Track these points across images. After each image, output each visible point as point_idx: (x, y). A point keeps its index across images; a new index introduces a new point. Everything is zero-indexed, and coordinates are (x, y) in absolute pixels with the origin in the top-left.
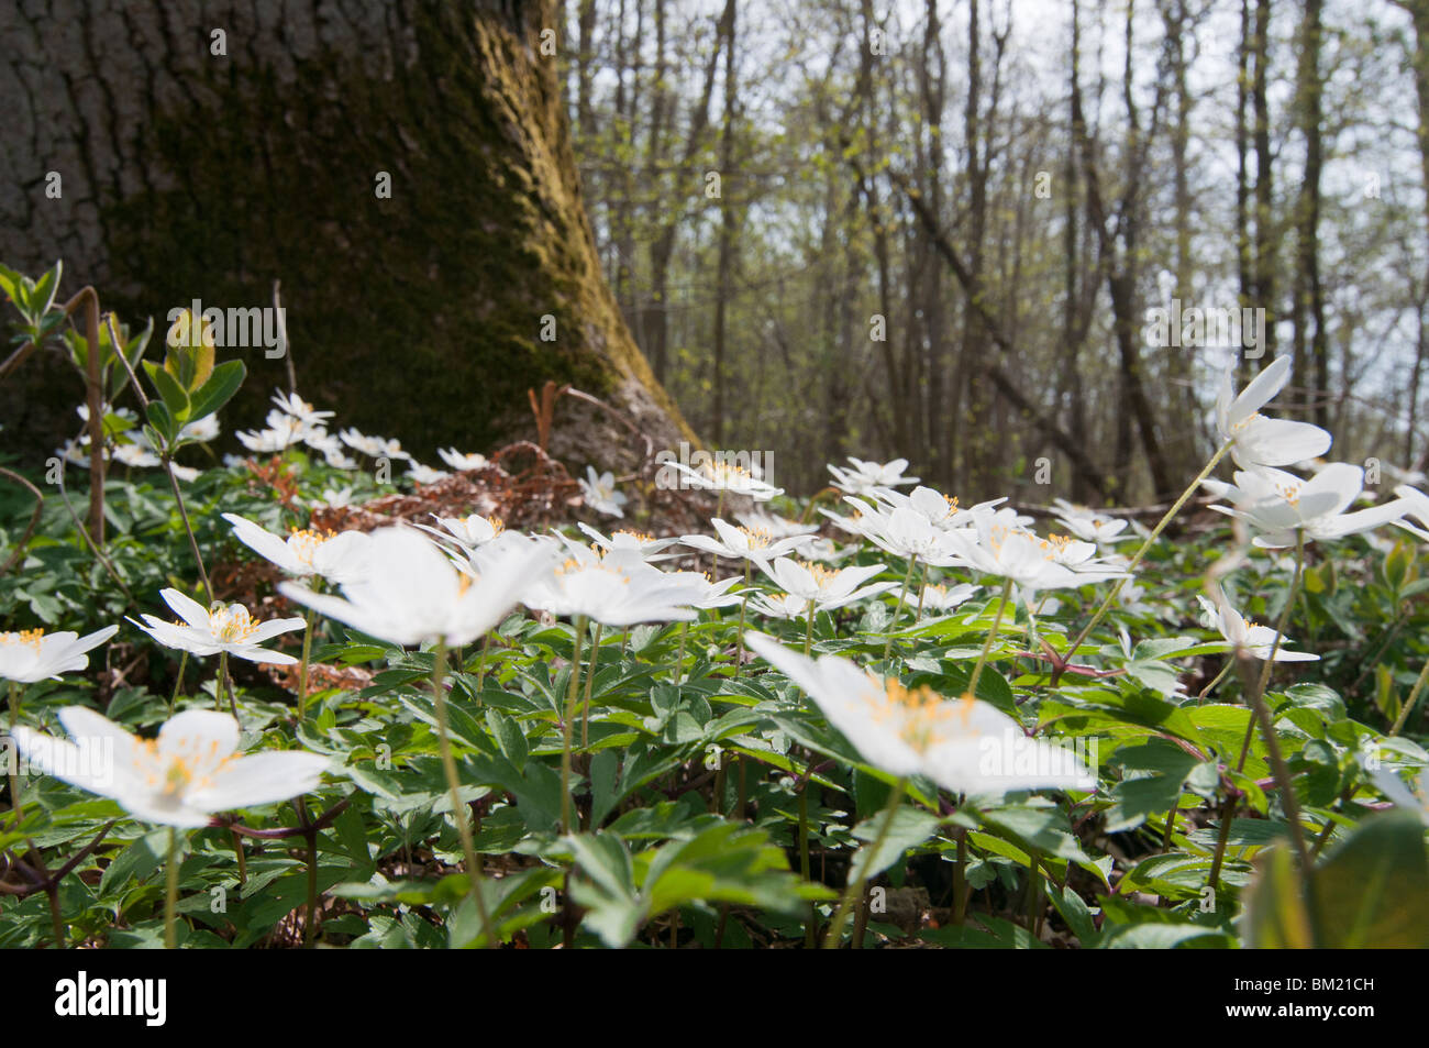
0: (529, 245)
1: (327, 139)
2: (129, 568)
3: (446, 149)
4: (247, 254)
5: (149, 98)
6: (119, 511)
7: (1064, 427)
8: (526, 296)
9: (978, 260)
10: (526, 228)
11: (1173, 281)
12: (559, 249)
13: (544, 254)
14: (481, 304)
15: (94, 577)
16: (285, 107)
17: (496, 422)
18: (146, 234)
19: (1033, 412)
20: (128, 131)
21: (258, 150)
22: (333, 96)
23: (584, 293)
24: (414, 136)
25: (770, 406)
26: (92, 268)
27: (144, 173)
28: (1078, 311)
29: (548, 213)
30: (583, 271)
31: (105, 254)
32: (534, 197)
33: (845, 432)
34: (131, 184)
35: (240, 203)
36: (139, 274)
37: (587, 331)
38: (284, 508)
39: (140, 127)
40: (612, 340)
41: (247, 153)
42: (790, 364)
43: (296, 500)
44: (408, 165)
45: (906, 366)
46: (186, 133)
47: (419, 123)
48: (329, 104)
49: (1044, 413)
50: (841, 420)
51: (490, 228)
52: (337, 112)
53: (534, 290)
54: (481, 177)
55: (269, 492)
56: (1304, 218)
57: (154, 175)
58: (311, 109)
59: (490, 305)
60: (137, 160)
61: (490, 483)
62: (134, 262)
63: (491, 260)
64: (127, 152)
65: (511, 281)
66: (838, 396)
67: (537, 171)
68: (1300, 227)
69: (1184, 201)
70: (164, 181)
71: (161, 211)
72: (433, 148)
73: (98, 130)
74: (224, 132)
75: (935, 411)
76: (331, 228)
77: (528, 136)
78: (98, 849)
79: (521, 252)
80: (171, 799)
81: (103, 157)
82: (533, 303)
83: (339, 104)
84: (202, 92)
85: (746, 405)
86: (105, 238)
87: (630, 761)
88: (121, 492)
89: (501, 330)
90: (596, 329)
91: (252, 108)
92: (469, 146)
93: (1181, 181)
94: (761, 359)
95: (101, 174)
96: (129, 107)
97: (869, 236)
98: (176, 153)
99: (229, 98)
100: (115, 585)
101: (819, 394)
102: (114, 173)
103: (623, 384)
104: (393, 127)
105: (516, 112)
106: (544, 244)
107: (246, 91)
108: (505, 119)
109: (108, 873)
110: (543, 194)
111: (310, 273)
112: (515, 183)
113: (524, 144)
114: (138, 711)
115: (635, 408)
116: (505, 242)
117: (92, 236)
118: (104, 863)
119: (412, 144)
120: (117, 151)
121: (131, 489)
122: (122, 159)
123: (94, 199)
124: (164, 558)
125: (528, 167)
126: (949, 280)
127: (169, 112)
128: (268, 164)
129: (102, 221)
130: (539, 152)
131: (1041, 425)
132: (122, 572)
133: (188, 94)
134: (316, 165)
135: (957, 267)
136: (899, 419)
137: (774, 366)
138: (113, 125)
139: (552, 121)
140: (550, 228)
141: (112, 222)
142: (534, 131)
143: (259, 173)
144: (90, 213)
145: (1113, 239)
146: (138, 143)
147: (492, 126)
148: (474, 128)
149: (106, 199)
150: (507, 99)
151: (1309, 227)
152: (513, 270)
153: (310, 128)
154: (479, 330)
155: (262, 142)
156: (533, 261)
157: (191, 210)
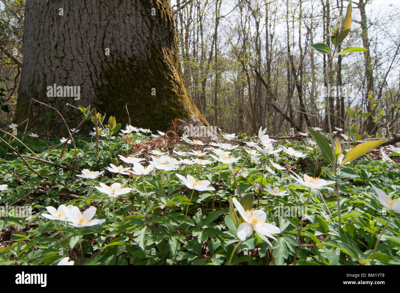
0: (173, 90)
1: (135, 72)
2: (103, 156)
3: (157, 73)
4: (121, 95)
5: (102, 67)
6: (101, 145)
7: (289, 116)
8: (173, 100)
9: (269, 82)
10: (173, 87)
11: (311, 84)
12: (179, 90)
13: (176, 91)
14: (164, 102)
15: (98, 158)
16: (127, 67)
17: (168, 124)
18: (103, 92)
19: (281, 113)
20: (99, 74)
21: (122, 75)
22: (136, 64)
23: (184, 98)
24: (151, 71)
25: (227, 114)
26: (94, 99)
27: (102, 81)
28: (290, 91)
29: (177, 83)
30: (184, 94)
31: (96, 97)
32: (174, 81)
33: (243, 118)
34: (100, 83)
35: (120, 85)
36: (102, 100)
37: (185, 106)
38: (129, 144)
39: (101, 72)
40: (190, 107)
41: (120, 76)
42: (231, 105)
43: (131, 143)
44: (150, 76)
45: (255, 105)
46: (109, 73)
47: (152, 68)
48: (135, 66)
49: (284, 113)
50: (242, 116)
51: (166, 87)
52: (136, 67)
53: (174, 99)
54: (164, 78)
55: (126, 142)
56: (338, 70)
57: (104, 81)
58: (132, 67)
59: (166, 102)
60: (101, 79)
61: (165, 138)
62: (101, 98)
63: (166, 93)
64: (99, 77)
65: (170, 97)
66: (241, 111)
67: (174, 76)
68: (337, 72)
69: (313, 67)
70: (106, 82)
71: (105, 88)
72: (154, 73)
73: (93, 74)
74: (116, 73)
75: (261, 113)
76: (136, 89)
77: (173, 69)
78: (102, 203)
79: (172, 91)
80: (113, 194)
81: (95, 79)
82: (174, 101)
83: (137, 66)
84: (112, 65)
85: (222, 114)
86: (96, 93)
87: (174, 188)
88: (101, 142)
89: (168, 107)
90: (186, 105)
91: (121, 68)
92: (161, 72)
93: (312, 63)
94: (225, 104)
95: (94, 82)
96: (99, 69)
97: (246, 78)
98: (108, 77)
99: (117, 66)
100: (101, 159)
101: (237, 111)
102: (96, 81)
103: (192, 116)
104: (147, 69)
105: (170, 64)
106: (176, 90)
107: (120, 64)
108: (168, 66)
109: (103, 206)
110: (176, 80)
111: (133, 98)
112: (170, 78)
113: (172, 70)
114: (106, 181)
115: (194, 120)
116: (168, 90)
117: (93, 93)
118: (102, 205)
119: (151, 72)
120: (97, 78)
121: (103, 141)
122: (98, 79)
123: (93, 86)
124: (109, 154)
125: (173, 75)
126: (263, 87)
127: (106, 69)
128: (124, 78)
129: (95, 90)
130: (175, 72)
131: (283, 115)
132: (102, 157)
133: (109, 66)
134: (133, 77)
135: (265, 84)
136: (253, 115)
137: (228, 105)
138: (96, 73)
139: (177, 64)
140: (177, 86)
141: (96, 90)
142: (174, 67)
143: (123, 80)
144: (93, 89)
145: (297, 76)
146: (101, 76)
147: (165, 67)
148: (162, 68)
149: (95, 86)
150: (168, 62)
151: (339, 72)
152: (171, 95)
153: (131, 71)
154: (164, 107)
155: (123, 74)
156: (174, 93)
157: (111, 87)
